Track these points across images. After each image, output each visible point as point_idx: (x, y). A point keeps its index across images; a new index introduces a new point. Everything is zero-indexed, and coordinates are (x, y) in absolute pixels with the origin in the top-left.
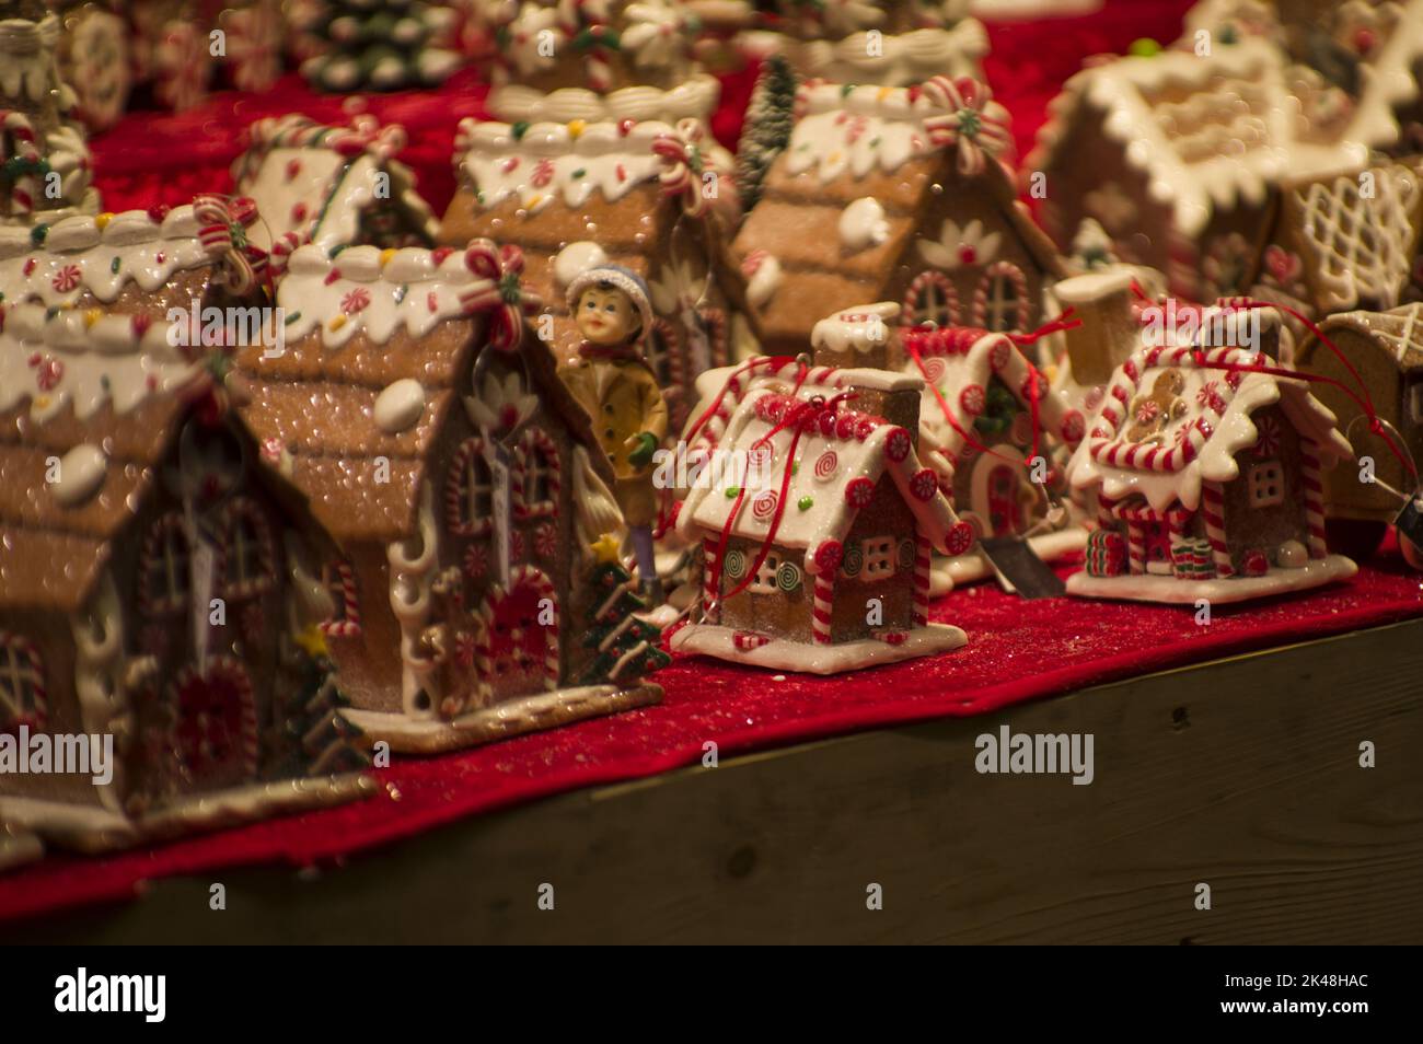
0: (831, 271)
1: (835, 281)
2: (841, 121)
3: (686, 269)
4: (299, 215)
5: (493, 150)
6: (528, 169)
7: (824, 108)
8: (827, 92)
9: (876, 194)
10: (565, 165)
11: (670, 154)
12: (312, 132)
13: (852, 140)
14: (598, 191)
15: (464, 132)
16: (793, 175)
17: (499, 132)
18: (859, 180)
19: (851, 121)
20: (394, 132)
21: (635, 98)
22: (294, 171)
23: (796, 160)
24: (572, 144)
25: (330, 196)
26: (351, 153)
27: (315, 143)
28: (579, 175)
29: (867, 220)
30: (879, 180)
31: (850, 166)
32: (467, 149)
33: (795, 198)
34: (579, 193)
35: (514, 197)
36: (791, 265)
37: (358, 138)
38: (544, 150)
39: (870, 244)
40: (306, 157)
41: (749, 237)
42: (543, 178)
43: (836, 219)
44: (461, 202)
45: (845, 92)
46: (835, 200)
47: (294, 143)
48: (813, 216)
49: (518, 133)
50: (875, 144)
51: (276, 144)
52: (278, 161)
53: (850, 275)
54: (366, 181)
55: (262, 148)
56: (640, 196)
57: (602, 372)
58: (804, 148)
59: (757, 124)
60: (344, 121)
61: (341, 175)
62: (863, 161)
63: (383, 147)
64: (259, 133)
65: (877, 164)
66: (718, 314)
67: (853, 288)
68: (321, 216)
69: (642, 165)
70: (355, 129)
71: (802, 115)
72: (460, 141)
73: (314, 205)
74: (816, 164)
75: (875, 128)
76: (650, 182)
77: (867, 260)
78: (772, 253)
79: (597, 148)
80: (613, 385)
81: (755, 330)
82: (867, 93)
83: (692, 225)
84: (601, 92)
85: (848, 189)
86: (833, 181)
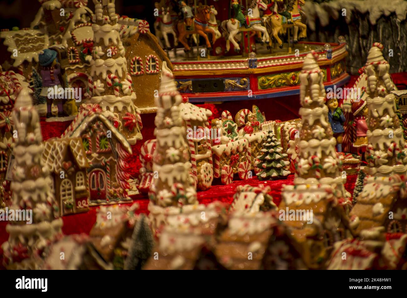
0: (371, 220)
1: (371, 222)
2: (374, 185)
3: (334, 219)
4: (246, 207)
5: (289, 191)
6: (297, 196)
7: (370, 182)
8: (371, 178)
9: (381, 202)
10: (305, 195)
11: (329, 192)
12: (250, 188)
13: (376, 189)
14: (313, 201)
15: (283, 188)
16: (363, 198)
17: (290, 187)
18: (378, 199)
19: (376, 185)
20: (268, 188)
21: (326, 180)
22: (246, 197)
23: (364, 194)
24: (307, 190)
25: (253, 202)
26: (258, 192)
27: (250, 191)
28: (308, 197)
29: (379, 207)
30: (382, 199)
31: (375, 196)
32: (284, 191)
33: (363, 203)
34: (308, 201)
35: (294, 202)
36: (361, 218)
37: (260, 189)
38: (301, 191)
39: (379, 213)
40: (249, 194)
41: (353, 212)
42: (300, 198)
43: (372, 207)
44: (282, 203)
45: (375, 179)
46: (372, 203)
47: (246, 191)
48: (367, 207)
49: (295, 188)
50: (381, 190)
51: (243, 191)
52: (243, 194)
53: (375, 221)
54: (261, 199)
55: (239, 192)
56: (322, 202)
57: (310, 242)
58: (365, 192)
59: (357, 186)
60: (257, 186)
61: (256, 197)
62: (379, 194)
63: (265, 191)
64: (239, 188)
65: (382, 195)
66: (342, 230)
67: (376, 224)
68: (251, 207)
69: (322, 195)
70: (259, 187)
71: (366, 184)
72: (282, 189)
73: (250, 204)
74: (368, 195)
75: (382, 187)
76: (324, 199)
77: (379, 217)
78: (357, 216)
79: (313, 191)
80: (313, 245)
81: (352, 233)
82: (380, 179)
83: (335, 209)
84: (318, 179)
85: (375, 200)
86: (372, 199)
